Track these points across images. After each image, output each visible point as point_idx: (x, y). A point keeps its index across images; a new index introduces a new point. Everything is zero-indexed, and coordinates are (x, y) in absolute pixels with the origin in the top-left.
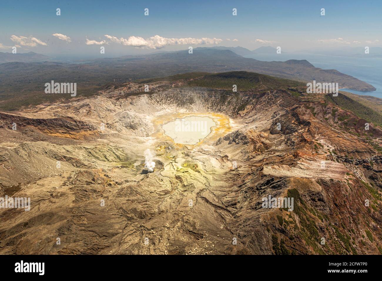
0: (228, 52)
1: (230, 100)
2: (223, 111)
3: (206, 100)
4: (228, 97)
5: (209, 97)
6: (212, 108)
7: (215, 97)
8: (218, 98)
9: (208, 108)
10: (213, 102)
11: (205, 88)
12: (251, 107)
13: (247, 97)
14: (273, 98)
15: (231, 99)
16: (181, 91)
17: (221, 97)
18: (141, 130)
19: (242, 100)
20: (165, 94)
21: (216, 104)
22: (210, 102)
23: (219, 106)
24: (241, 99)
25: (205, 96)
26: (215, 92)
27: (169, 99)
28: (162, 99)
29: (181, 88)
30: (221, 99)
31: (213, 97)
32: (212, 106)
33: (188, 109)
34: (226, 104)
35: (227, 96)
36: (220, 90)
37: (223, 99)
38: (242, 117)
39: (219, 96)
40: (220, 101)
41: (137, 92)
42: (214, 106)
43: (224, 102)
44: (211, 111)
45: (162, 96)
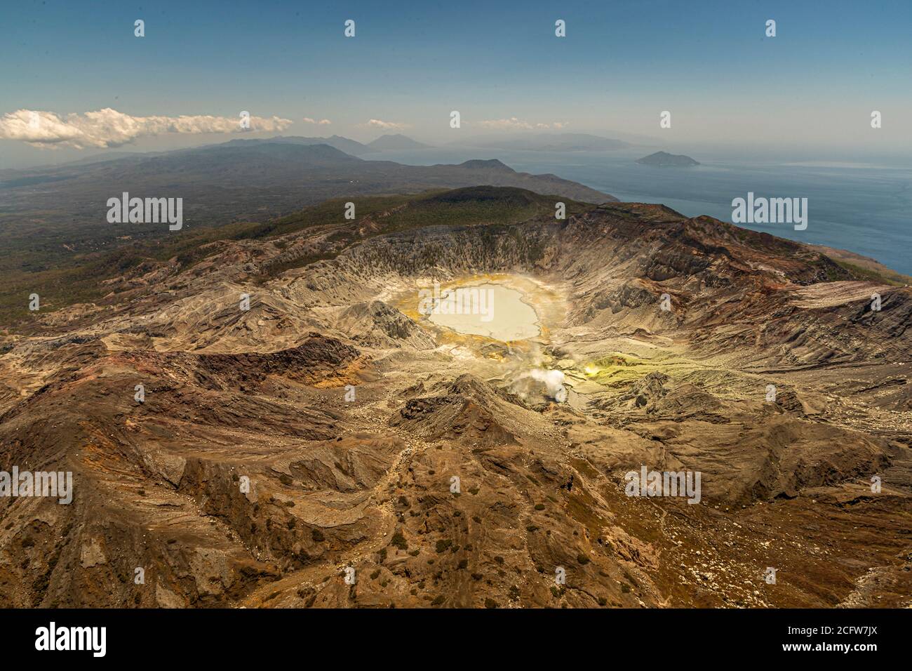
0: (322, 149)
1: (504, 244)
2: (503, 268)
3: (458, 250)
4: (497, 238)
5: (459, 245)
6: (478, 266)
7: (472, 242)
8: (479, 244)
9: (470, 267)
10: (472, 253)
11: (446, 227)
12: (555, 249)
13: (535, 232)
14: (588, 227)
15: (506, 241)
16: (391, 242)
17: (483, 239)
18: (419, 336)
19: (528, 240)
20: (361, 254)
21: (480, 257)
22: (466, 254)
23: (487, 259)
24: (525, 239)
25: (452, 244)
26: (469, 233)
27: (374, 263)
28: (362, 267)
29: (389, 235)
30: (484, 244)
31: (469, 244)
32: (475, 261)
33: (434, 276)
34: (500, 252)
35: (494, 236)
36: (476, 228)
37: (489, 244)
38: (549, 270)
39: (477, 239)
40: (486, 248)
41: (289, 260)
42: (479, 261)
43: (493, 250)
44: (478, 272)
45: (357, 258)
